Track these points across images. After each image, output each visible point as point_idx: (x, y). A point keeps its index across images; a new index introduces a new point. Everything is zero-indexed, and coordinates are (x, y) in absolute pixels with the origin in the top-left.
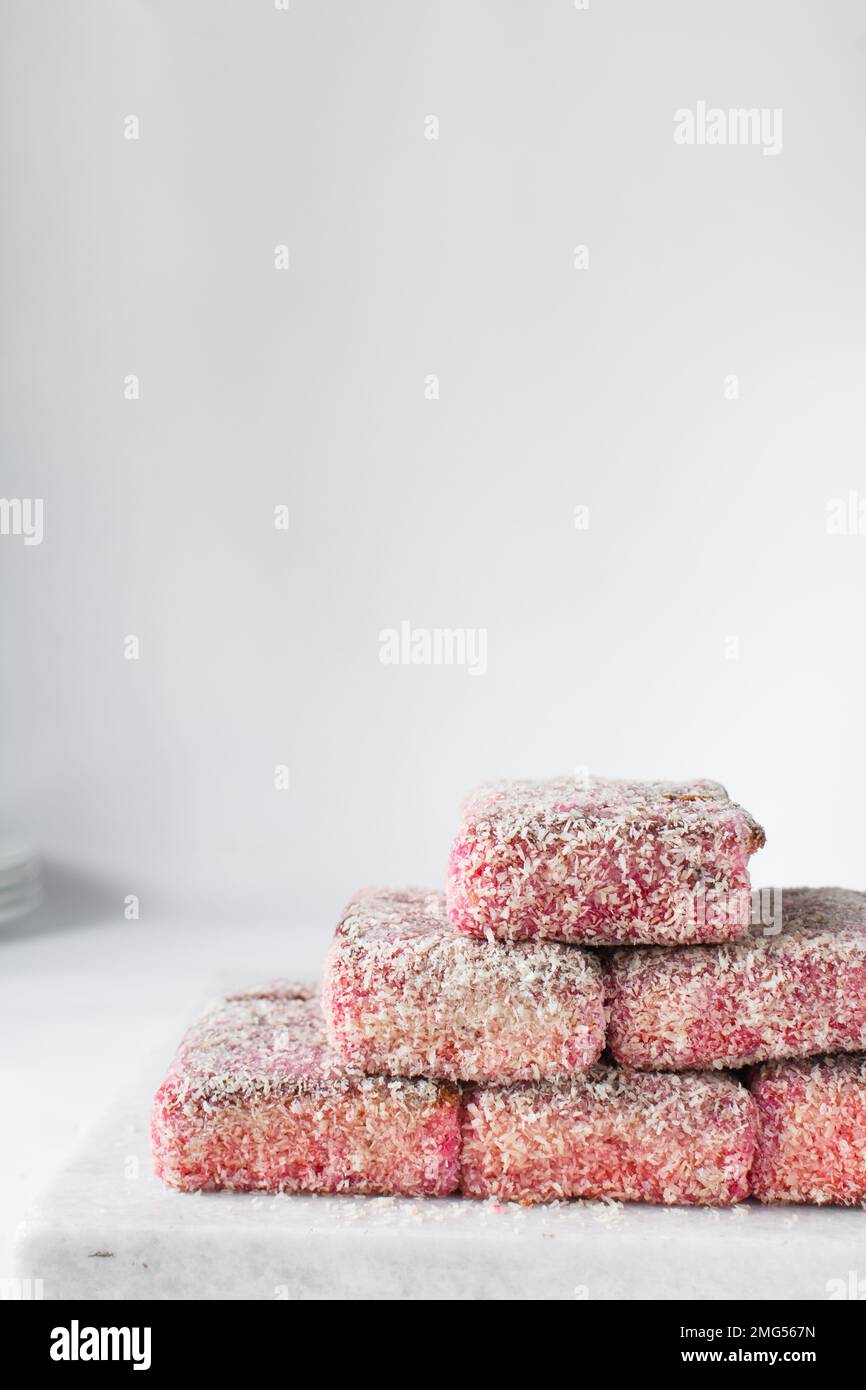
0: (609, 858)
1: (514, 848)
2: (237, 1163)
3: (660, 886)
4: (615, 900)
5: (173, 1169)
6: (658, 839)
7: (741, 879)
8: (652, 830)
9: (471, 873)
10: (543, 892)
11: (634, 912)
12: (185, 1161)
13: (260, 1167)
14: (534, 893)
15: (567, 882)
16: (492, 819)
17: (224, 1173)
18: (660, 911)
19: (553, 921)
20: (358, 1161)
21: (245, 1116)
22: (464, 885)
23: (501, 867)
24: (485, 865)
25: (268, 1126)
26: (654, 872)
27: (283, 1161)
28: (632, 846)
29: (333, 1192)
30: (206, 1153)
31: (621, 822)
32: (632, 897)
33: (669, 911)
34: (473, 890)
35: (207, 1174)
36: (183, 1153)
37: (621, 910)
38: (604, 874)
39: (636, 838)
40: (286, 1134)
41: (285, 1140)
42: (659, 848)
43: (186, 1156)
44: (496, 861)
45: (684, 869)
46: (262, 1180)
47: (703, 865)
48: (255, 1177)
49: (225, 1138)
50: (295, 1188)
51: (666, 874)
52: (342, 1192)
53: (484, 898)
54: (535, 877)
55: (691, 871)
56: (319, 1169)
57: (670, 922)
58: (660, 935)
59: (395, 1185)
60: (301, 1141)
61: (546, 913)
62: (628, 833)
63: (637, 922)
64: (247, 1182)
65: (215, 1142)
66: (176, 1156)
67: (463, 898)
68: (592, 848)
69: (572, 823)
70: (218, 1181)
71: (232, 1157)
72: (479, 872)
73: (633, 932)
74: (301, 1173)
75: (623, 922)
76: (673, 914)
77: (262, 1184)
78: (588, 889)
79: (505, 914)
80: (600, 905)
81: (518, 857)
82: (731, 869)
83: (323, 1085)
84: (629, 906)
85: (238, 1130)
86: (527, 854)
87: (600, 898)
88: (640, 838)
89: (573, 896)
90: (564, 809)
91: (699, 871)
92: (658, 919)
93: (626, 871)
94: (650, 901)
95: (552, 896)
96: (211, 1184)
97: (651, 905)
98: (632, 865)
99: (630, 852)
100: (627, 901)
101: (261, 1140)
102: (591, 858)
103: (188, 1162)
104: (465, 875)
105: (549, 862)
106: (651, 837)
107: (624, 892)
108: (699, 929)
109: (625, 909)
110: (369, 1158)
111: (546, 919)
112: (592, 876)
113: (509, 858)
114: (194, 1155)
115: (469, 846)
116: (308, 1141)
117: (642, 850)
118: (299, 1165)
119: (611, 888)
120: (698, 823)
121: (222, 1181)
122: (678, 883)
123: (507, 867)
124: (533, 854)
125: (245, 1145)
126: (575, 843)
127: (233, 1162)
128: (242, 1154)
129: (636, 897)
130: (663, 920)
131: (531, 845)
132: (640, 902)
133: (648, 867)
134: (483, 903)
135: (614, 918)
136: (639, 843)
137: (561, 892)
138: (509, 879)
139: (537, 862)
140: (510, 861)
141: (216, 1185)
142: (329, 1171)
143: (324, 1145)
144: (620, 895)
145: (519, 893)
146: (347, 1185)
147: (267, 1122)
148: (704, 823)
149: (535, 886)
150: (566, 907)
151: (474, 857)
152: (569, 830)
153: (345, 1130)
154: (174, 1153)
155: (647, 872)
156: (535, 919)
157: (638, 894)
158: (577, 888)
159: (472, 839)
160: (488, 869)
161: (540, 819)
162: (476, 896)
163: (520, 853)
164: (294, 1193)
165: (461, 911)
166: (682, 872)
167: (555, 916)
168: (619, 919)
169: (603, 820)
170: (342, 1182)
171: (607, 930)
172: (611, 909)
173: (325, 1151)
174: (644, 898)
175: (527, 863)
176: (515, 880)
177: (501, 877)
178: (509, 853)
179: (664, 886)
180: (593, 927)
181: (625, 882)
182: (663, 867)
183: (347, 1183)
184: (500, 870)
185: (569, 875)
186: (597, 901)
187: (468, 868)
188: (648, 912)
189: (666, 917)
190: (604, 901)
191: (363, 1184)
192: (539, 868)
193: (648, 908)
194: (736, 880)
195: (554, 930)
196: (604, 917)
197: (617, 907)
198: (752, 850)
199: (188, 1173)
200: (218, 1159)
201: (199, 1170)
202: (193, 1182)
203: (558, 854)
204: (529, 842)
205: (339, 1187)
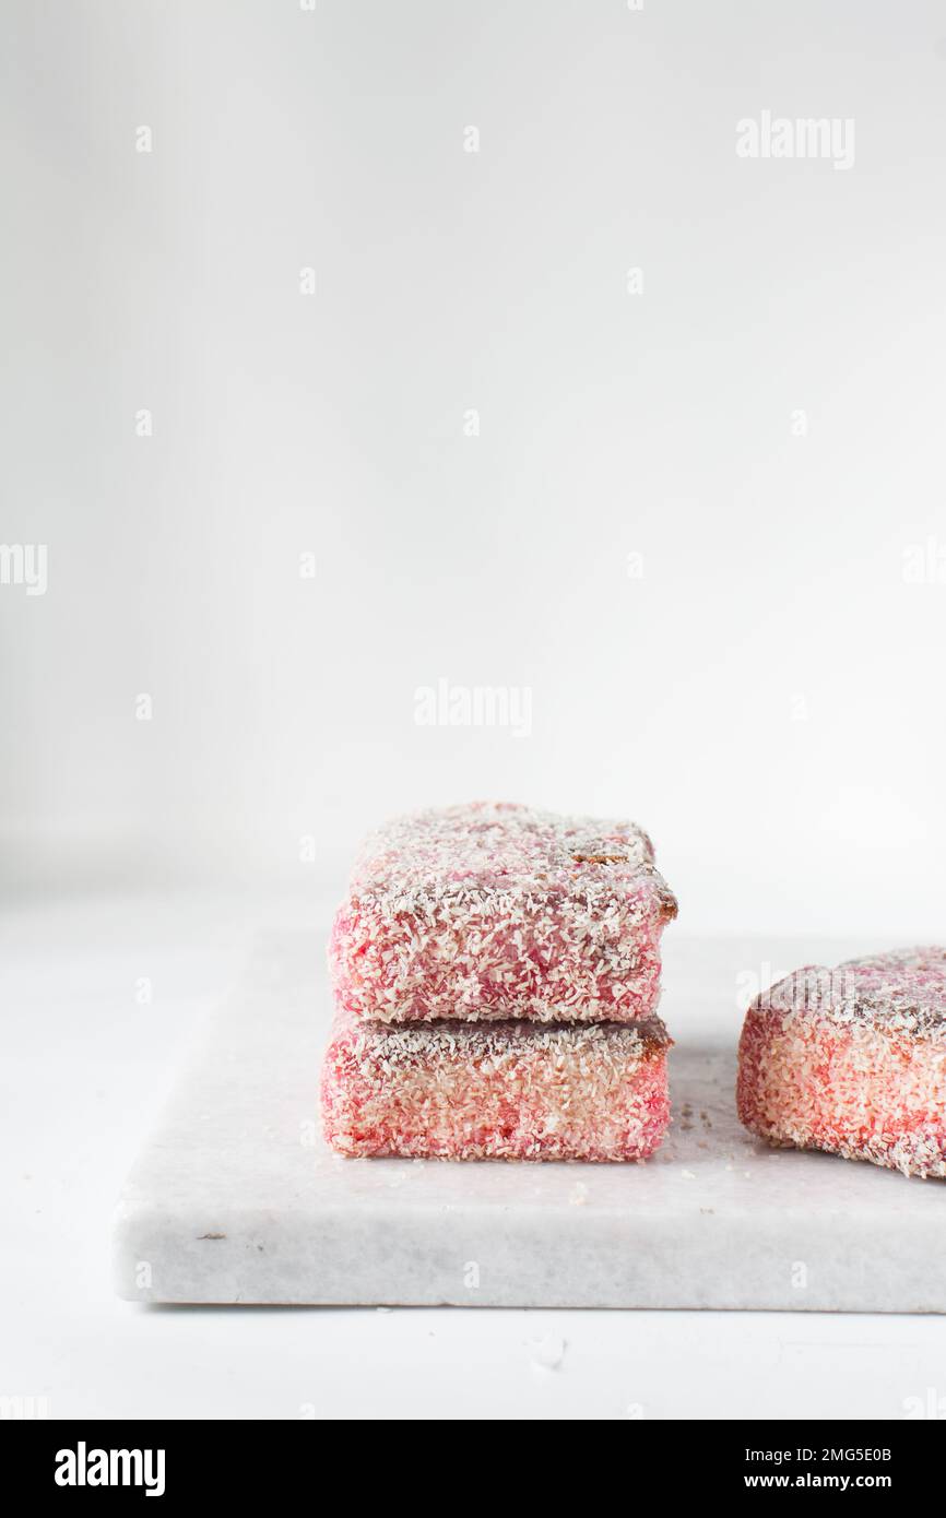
0: (505, 932)
1: (401, 925)
2: (415, 1129)
3: (561, 963)
4: (510, 977)
5: (345, 1133)
6: (558, 912)
7: (649, 955)
8: (552, 902)
9: (354, 950)
10: (433, 971)
11: (532, 990)
12: (359, 1125)
13: (441, 1135)
14: (423, 973)
15: (458, 961)
16: (378, 890)
17: (400, 1139)
18: (561, 989)
19: (445, 1001)
20: (552, 1124)
21: (427, 1078)
22: (346, 965)
23: (387, 945)
24: (369, 943)
25: (454, 1089)
26: (554, 947)
27: (468, 1128)
28: (529, 920)
29: (522, 1156)
30: (382, 1117)
31: (517, 892)
32: (530, 974)
33: (571, 990)
34: (356, 971)
35: (382, 1140)
36: (357, 1117)
37: (517, 988)
38: (499, 951)
39: (534, 912)
40: (474, 1098)
41: (473, 1104)
42: (559, 921)
43: (361, 1120)
44: (381, 938)
45: (586, 945)
46: (444, 1147)
47: (608, 941)
48: (434, 1144)
49: (404, 1102)
50: (480, 1155)
51: (567, 952)
52: (531, 1159)
53: (369, 979)
54: (424, 956)
55: (593, 948)
56: (507, 1132)
57: (571, 1001)
58: (559, 1013)
59: (591, 1149)
60: (490, 1104)
61: (437, 993)
62: (525, 906)
63: (535, 1001)
64: (425, 1150)
65: (392, 1105)
66: (349, 1120)
67: (345, 979)
68: (486, 923)
69: (464, 895)
70: (393, 1148)
71: (409, 1123)
72: (363, 950)
73: (531, 1009)
74: (488, 1139)
75: (520, 1001)
76: (574, 993)
77: (442, 1151)
78: (481, 968)
79: (390, 994)
80: (495, 983)
81: (405, 934)
82: (638, 945)
83: (515, 1044)
84: (526, 984)
85: (419, 1094)
86: (414, 930)
87: (495, 976)
88: (538, 912)
89: (466, 975)
90: (457, 877)
91: (603, 948)
92: (558, 997)
93: (522, 947)
94: (550, 978)
95: (443, 975)
96: (385, 1150)
97: (550, 983)
98: (530, 940)
99: (527, 928)
100: (524, 979)
101: (445, 1105)
102: (484, 934)
103: (362, 1127)
104: (347, 953)
105: (438, 939)
106: (550, 910)
107: (522, 970)
108: (603, 1009)
109: (522, 987)
110: (566, 1120)
111: (436, 999)
112: (487, 952)
113: (395, 935)
114: (369, 1119)
115: (352, 921)
116: (499, 1103)
117: (540, 925)
118: (486, 1131)
119: (506, 966)
120: (602, 895)
121: (397, 1147)
122: (579, 960)
123: (393, 944)
124: (421, 931)
125: (426, 1110)
126: (467, 918)
127: (410, 1128)
128: (421, 1120)
129: (534, 975)
130: (563, 999)
131: (418, 922)
132: (539, 980)
133: (547, 944)
134: (368, 984)
135: (510, 996)
136: (537, 918)
137: (453, 970)
138: (396, 958)
139: (425, 940)
140: (396, 939)
141: (391, 1151)
142: (519, 1133)
143: (516, 1107)
144: (516, 973)
145: (406, 973)
146: (538, 1149)
147: (452, 1085)
148: (609, 894)
149: (423, 964)
150: (457, 987)
151: (357, 934)
152: (461, 903)
153: (540, 1090)
154: (347, 1116)
155: (546, 948)
156: (424, 1000)
157: (536, 972)
158: (469, 967)
159: (355, 914)
160: (372, 949)
161: (430, 890)
162: (360, 977)
163: (407, 930)
164: (478, 1160)
165: (345, 992)
166: (584, 947)
167: (445, 995)
168: (516, 997)
169: (499, 891)
170: (532, 1147)
171: (502, 1008)
172: (507, 986)
173: (516, 1114)
174: (543, 975)
175: (414, 940)
176: (403, 959)
177: (387, 956)
178: (395, 929)
179: (565, 963)
180: (487, 1005)
181: (522, 959)
182: (563, 944)
183: (538, 1146)
184: (386, 947)
185: (460, 952)
186: (491, 979)
187: (351, 946)
188: (548, 990)
189: (566, 996)
190: (499, 979)
191: (556, 1148)
192: (428, 945)
193: (548, 986)
194: (644, 957)
195: (446, 1010)
196: (499, 995)
197: (513, 985)
198: (663, 922)
199: (359, 1138)
200: (394, 1124)
201: (372, 1135)
202: (366, 1147)
203: (449, 930)
204: (416, 918)
205: (529, 1152)
